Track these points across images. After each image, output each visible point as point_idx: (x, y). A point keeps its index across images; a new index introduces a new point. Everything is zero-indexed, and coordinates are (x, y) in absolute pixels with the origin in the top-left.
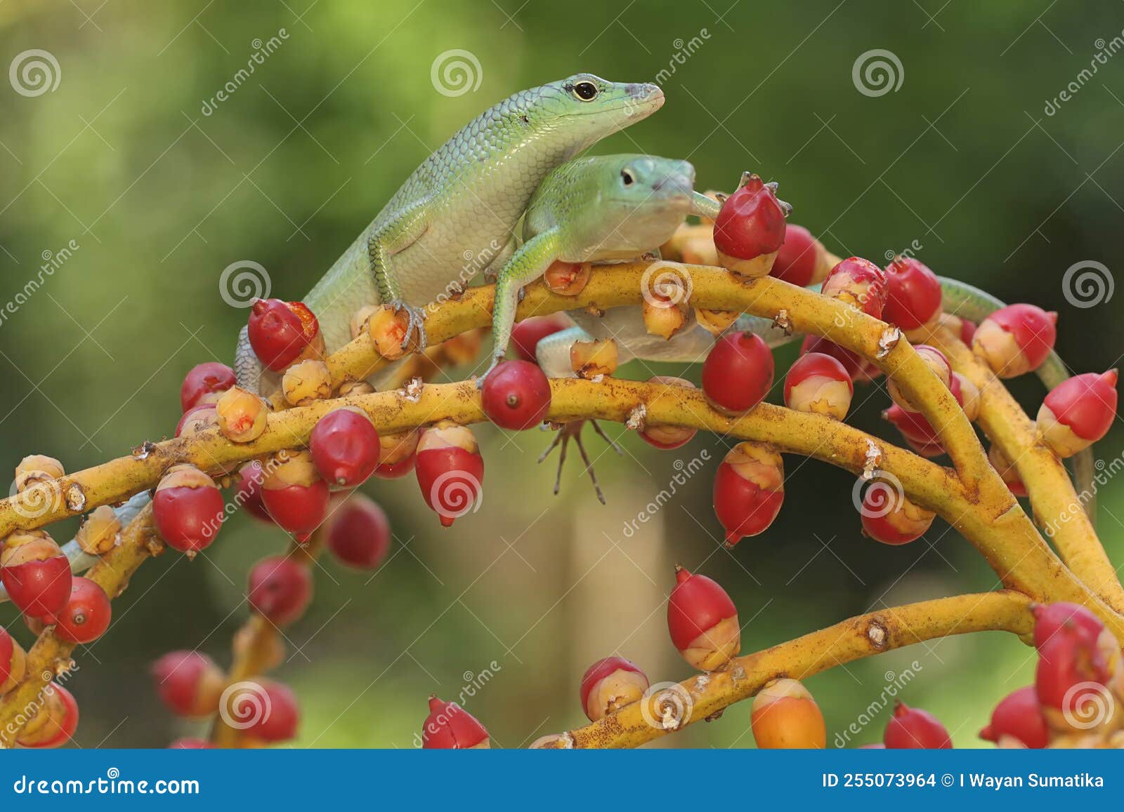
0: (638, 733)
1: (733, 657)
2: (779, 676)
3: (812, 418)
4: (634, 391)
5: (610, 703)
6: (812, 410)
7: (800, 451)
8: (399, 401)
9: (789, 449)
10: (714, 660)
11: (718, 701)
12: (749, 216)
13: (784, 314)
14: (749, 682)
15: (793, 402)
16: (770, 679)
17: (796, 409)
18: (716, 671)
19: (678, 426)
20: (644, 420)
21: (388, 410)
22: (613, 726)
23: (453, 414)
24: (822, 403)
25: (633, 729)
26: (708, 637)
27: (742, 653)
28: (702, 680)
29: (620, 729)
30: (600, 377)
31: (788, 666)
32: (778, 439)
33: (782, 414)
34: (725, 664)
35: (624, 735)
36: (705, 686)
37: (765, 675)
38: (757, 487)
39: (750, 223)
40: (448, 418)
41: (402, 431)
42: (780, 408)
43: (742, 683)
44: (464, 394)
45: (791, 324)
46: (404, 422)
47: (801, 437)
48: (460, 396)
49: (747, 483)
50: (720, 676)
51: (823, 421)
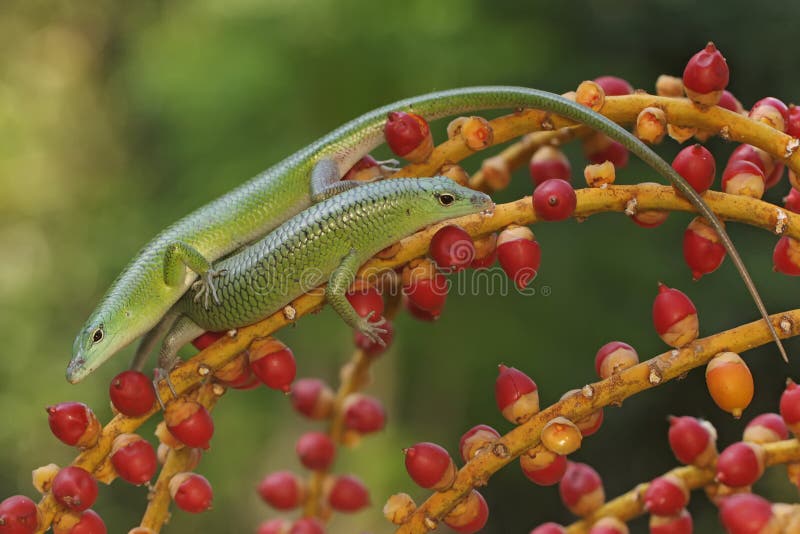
0: (634, 385)
1: (694, 339)
2: (724, 350)
3: (742, 198)
4: (628, 191)
5: (615, 368)
6: (740, 194)
7: (735, 218)
8: (481, 217)
9: (729, 218)
10: (683, 340)
11: (685, 365)
12: (707, 68)
13: (726, 129)
14: (704, 354)
15: (728, 189)
16: (718, 352)
17: (731, 193)
18: (683, 348)
19: (657, 210)
20: (636, 208)
21: (476, 224)
22: (618, 381)
23: (517, 220)
24: (747, 190)
25: (630, 383)
26: (679, 326)
27: (699, 337)
28: (675, 353)
29: (622, 383)
30: (605, 185)
31: (730, 344)
32: (720, 211)
33: (722, 197)
34: (689, 343)
35: (626, 386)
36: (677, 356)
37: (715, 350)
38: (710, 241)
39: (707, 73)
40: (514, 223)
41: (486, 236)
42: (721, 193)
43: (700, 355)
44: (523, 207)
45: (730, 135)
46: (487, 230)
47: (735, 209)
48: (519, 208)
49: (704, 240)
50: (686, 350)
51: (749, 199)
